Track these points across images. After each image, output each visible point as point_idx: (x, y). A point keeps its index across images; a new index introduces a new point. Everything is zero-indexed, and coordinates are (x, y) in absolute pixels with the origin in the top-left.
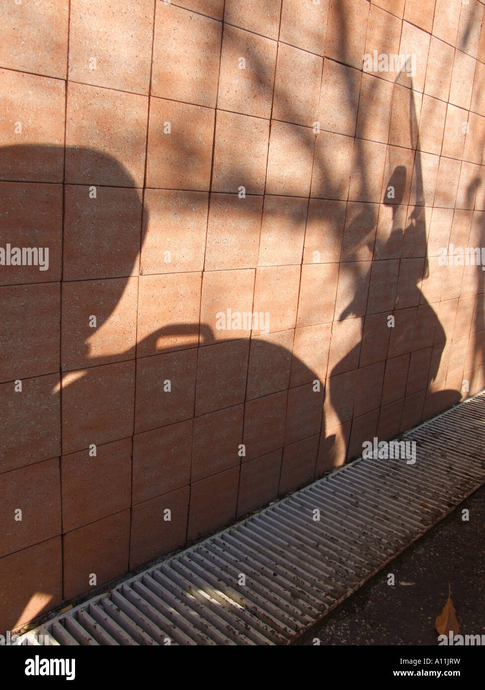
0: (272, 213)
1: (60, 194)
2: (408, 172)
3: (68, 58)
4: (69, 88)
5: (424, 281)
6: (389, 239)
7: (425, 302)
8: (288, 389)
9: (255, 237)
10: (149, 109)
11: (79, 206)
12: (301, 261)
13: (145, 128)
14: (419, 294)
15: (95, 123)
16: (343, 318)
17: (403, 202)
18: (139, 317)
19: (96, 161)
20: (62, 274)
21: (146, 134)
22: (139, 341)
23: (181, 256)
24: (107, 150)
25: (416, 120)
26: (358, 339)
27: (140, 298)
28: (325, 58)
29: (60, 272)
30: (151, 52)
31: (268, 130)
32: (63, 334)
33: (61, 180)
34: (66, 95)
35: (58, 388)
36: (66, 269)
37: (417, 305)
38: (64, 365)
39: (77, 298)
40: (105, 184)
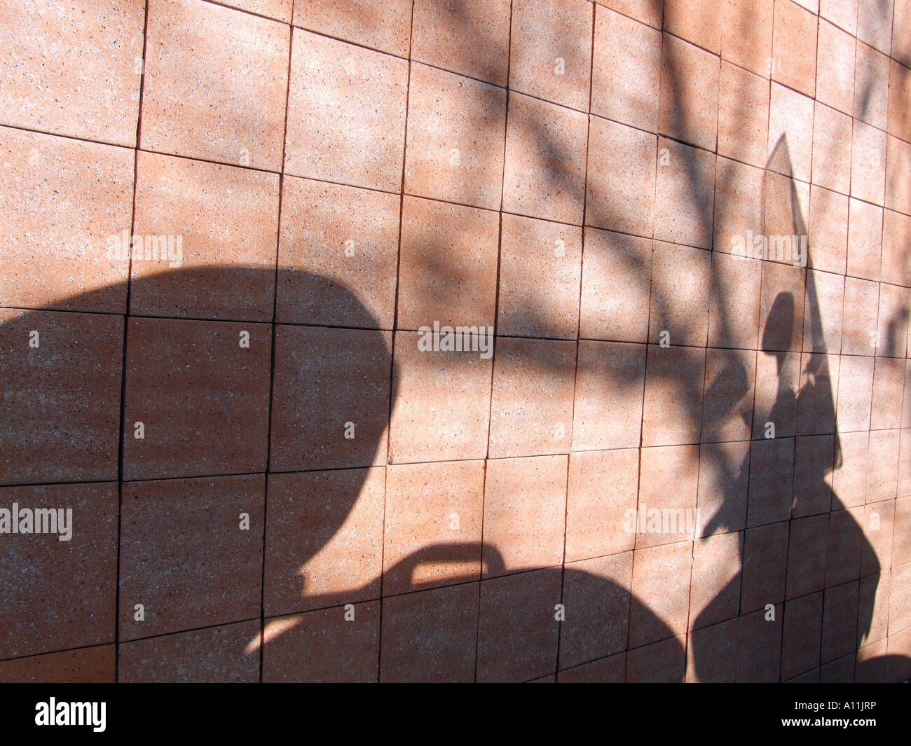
0: (590, 367)
1: (268, 338)
2: (796, 301)
3: (285, 143)
4: (284, 184)
5: (836, 472)
6: (775, 406)
7: (841, 506)
8: (626, 651)
9: (567, 404)
10: (401, 213)
11: (295, 357)
12: (638, 441)
13: (396, 241)
14: (829, 493)
15: (322, 233)
16: (707, 533)
17: (793, 348)
18: (387, 530)
19: (323, 289)
20: (268, 462)
21: (397, 250)
22: (386, 567)
23: (452, 435)
24: (339, 273)
25: (802, 223)
26: (735, 568)
27: (388, 500)
28: (660, 137)
29: (265, 458)
30: (404, 131)
31: (580, 241)
32: (268, 557)
33: (270, 318)
34: (280, 194)
35: (255, 643)
36: (274, 454)
37: (828, 510)
38: (267, 606)
39: (291, 499)
40: (336, 324)
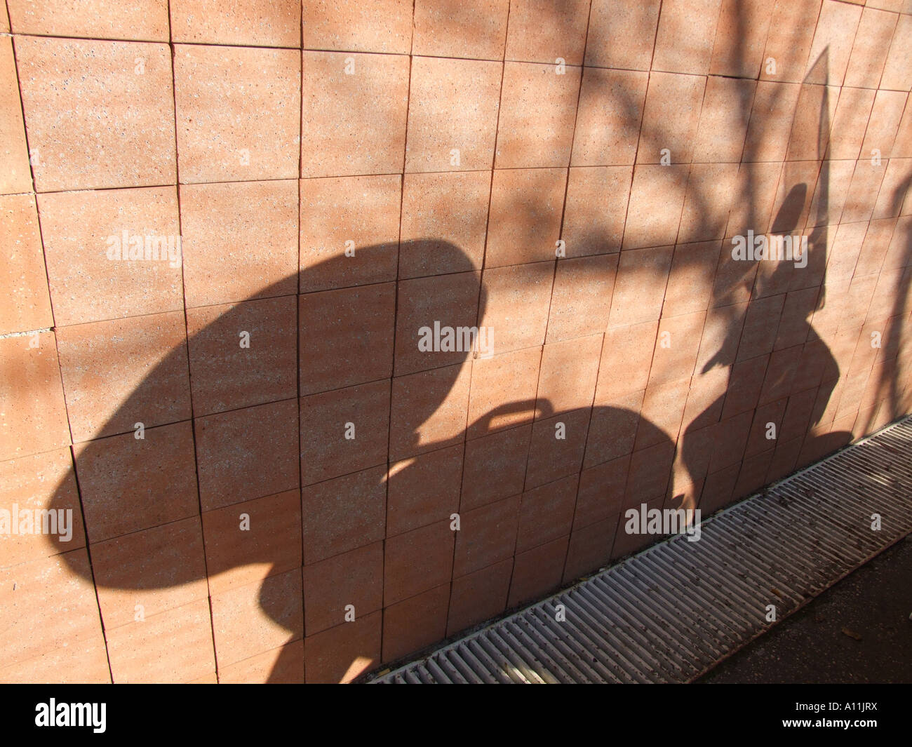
0: (629, 270)
1: (392, 293)
2: (808, 188)
3: (405, 151)
4: (405, 182)
5: (817, 314)
6: (774, 273)
7: (816, 336)
8: (632, 453)
9: (606, 299)
10: (492, 184)
11: (412, 301)
12: (659, 316)
13: (487, 206)
14: (809, 328)
15: (432, 211)
16: (706, 369)
17: (798, 227)
18: (471, 401)
19: (432, 251)
20: (393, 371)
21: (487, 212)
22: (469, 424)
23: (520, 333)
24: (444, 237)
25: (827, 123)
26: (724, 390)
27: (473, 382)
28: (709, 76)
29: (390, 369)
30: (496, 121)
31: (630, 177)
32: (392, 428)
33: (395, 278)
34: (402, 189)
35: (385, 478)
36: (396, 366)
37: (804, 342)
38: (391, 456)
39: (408, 392)
40: (441, 273)
